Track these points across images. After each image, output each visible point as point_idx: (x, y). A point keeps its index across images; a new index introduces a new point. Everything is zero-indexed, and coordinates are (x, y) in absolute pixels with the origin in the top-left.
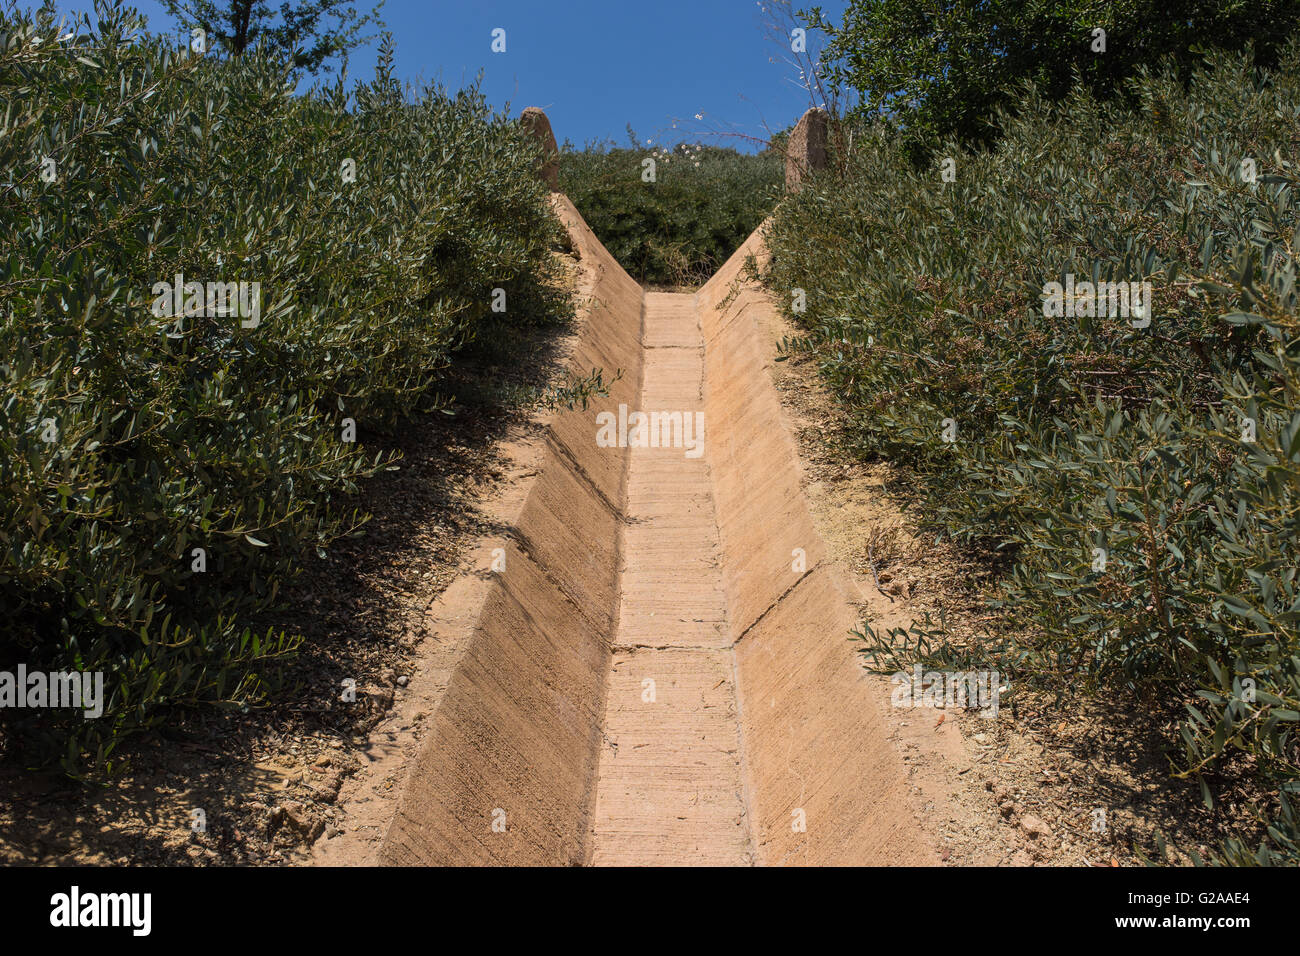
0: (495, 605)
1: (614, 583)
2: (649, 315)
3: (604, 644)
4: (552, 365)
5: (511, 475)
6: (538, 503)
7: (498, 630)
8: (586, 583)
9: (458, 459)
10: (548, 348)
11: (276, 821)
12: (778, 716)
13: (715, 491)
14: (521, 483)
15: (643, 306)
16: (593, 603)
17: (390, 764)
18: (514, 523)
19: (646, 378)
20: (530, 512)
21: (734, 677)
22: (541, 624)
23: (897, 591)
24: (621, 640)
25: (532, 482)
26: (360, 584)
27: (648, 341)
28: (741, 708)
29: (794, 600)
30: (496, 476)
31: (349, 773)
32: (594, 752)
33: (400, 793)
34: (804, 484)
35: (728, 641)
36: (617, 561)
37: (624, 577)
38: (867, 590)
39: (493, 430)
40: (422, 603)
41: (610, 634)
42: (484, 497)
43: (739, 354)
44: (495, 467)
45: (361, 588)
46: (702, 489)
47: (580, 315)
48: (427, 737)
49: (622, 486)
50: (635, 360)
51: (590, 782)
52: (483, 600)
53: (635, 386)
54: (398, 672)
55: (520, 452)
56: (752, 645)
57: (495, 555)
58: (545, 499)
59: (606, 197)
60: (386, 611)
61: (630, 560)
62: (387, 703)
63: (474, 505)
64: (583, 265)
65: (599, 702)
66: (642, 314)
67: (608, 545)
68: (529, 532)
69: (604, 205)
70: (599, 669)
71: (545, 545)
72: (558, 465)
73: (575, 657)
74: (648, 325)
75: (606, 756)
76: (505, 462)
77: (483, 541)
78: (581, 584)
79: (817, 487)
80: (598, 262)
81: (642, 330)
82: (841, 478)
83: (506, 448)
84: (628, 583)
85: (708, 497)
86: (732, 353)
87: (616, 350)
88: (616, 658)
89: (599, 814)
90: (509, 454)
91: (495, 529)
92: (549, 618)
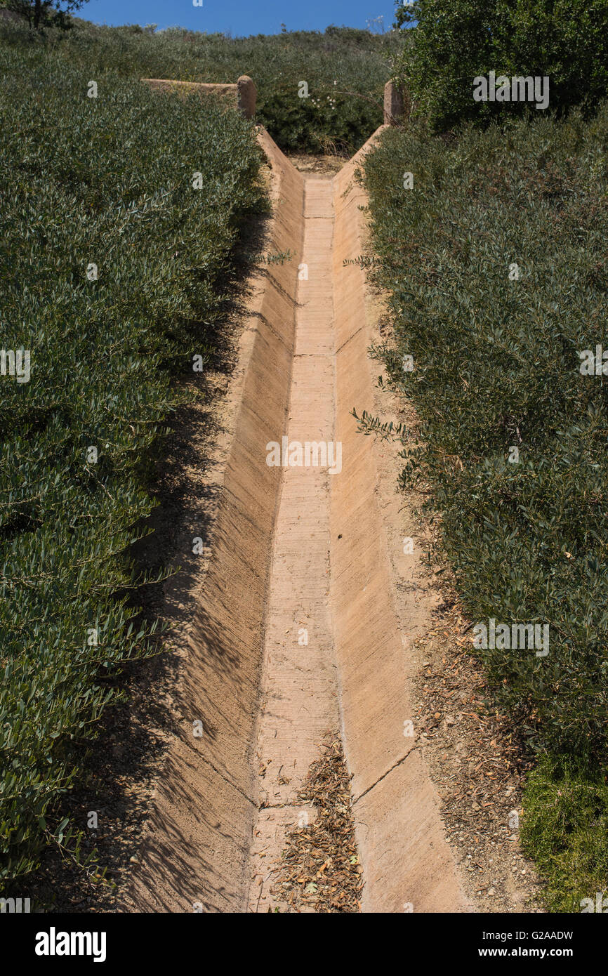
0: (258, 340)
1: (294, 333)
2: (308, 197)
3: (291, 354)
4: (264, 237)
5: (255, 293)
6: (266, 305)
7: (259, 347)
8: (284, 333)
9: (235, 287)
10: (261, 227)
11: (216, 390)
12: (345, 373)
13: (334, 295)
14: (259, 296)
15: (304, 192)
16: (287, 340)
17: (239, 380)
18: (259, 312)
19: (306, 237)
20: (264, 308)
21: (334, 364)
22: (271, 347)
23: (385, 335)
24: (297, 353)
25: (263, 296)
26: (216, 334)
27: (307, 214)
28: (335, 372)
29: (355, 339)
30: (250, 294)
31: (229, 381)
32: (290, 384)
33: (243, 386)
34: (365, 295)
35: (333, 353)
36: (295, 325)
37: (297, 331)
38: (376, 334)
39: (245, 273)
40: (236, 339)
41: (293, 351)
42: (247, 302)
43: (349, 226)
44: (250, 291)
45: (217, 335)
46: (329, 295)
47: (274, 206)
48: (246, 373)
49: (296, 293)
50: (300, 226)
51: (289, 391)
52: (254, 338)
53: (300, 242)
54: (235, 358)
55: (257, 283)
56: (341, 353)
57: (253, 323)
58: (268, 302)
59: (281, 100)
60: (227, 342)
61: (300, 324)
62: (234, 366)
63: (244, 305)
64: (273, 172)
65: (290, 371)
66: (304, 197)
67: (291, 319)
68: (264, 315)
69: (281, 105)
70: (290, 361)
71: (270, 320)
72: (272, 287)
73: (282, 357)
74: (307, 204)
75: (293, 386)
76: (252, 288)
77: (250, 319)
78: (283, 334)
79: (369, 297)
80: (281, 169)
81: (304, 207)
82: (378, 293)
83: (251, 281)
84: (299, 333)
85: (331, 298)
86: (347, 225)
87: (291, 222)
88: (295, 358)
89: (292, 399)
90: (253, 284)
91: (254, 314)
92: (273, 345)
